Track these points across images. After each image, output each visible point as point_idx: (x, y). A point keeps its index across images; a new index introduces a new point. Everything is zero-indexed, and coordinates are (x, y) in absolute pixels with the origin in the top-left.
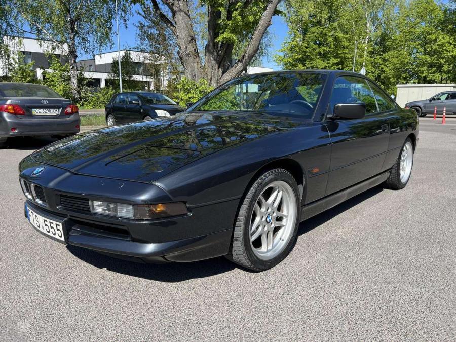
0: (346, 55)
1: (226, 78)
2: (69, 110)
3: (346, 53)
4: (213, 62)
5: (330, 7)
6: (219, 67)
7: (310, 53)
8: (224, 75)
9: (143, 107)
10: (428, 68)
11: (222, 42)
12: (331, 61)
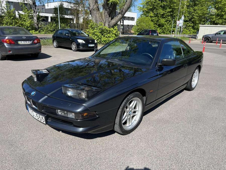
0: (175, 7)
1: (113, 22)
2: (36, 41)
3: (175, 6)
4: (106, 14)
6: (109, 17)
7: (156, 5)
8: (112, 20)
9: (71, 38)
10: (216, 16)
11: (111, 3)
12: (167, 10)
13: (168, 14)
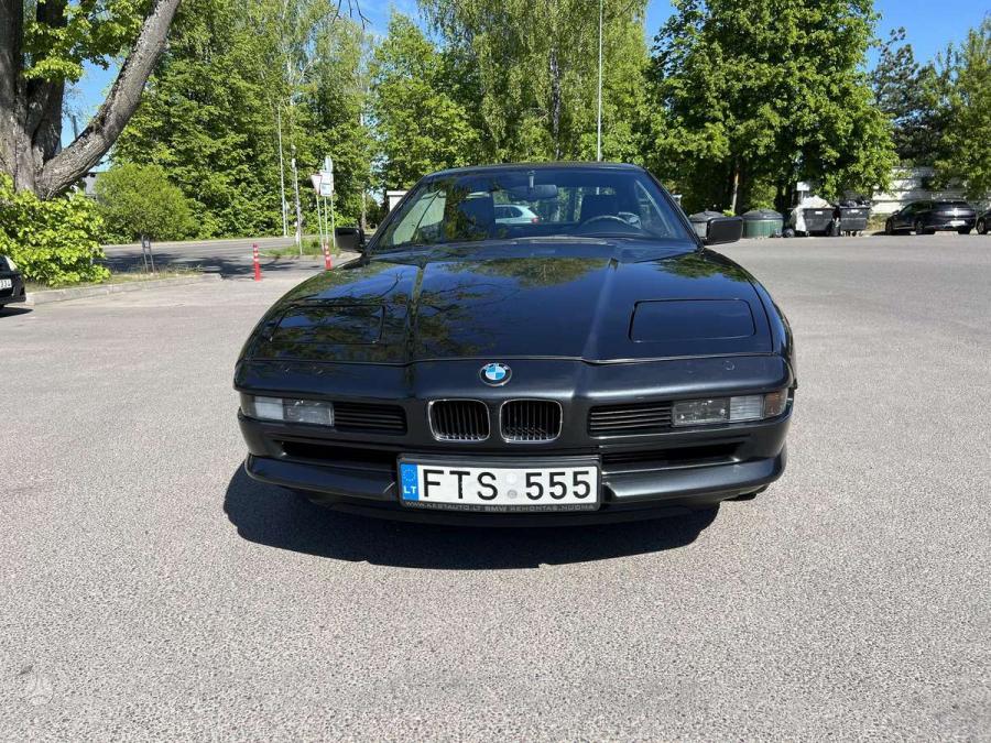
0: (260, 127)
1: (56, 171)
3: (256, 122)
4: (17, 130)
5: (210, 20)
6: (33, 144)
7: (179, 117)
8: (50, 163)
12: (228, 139)
13: (234, 154)
